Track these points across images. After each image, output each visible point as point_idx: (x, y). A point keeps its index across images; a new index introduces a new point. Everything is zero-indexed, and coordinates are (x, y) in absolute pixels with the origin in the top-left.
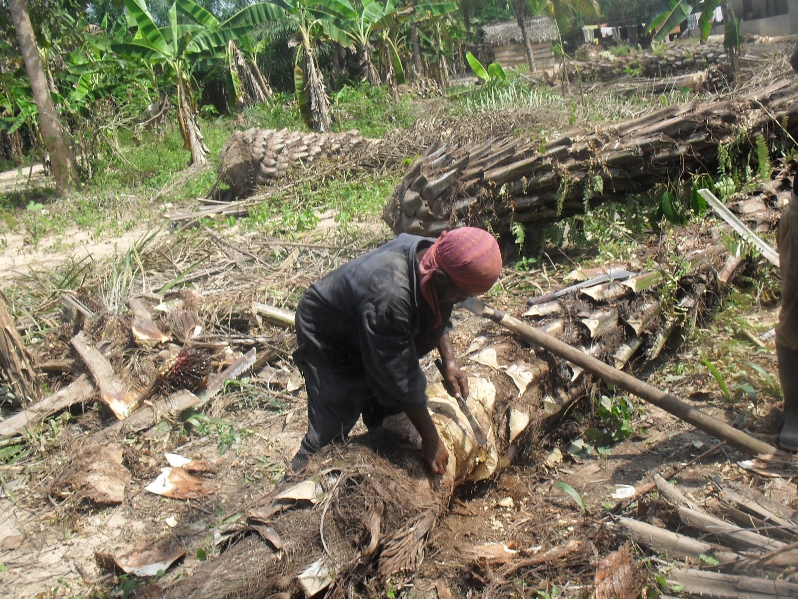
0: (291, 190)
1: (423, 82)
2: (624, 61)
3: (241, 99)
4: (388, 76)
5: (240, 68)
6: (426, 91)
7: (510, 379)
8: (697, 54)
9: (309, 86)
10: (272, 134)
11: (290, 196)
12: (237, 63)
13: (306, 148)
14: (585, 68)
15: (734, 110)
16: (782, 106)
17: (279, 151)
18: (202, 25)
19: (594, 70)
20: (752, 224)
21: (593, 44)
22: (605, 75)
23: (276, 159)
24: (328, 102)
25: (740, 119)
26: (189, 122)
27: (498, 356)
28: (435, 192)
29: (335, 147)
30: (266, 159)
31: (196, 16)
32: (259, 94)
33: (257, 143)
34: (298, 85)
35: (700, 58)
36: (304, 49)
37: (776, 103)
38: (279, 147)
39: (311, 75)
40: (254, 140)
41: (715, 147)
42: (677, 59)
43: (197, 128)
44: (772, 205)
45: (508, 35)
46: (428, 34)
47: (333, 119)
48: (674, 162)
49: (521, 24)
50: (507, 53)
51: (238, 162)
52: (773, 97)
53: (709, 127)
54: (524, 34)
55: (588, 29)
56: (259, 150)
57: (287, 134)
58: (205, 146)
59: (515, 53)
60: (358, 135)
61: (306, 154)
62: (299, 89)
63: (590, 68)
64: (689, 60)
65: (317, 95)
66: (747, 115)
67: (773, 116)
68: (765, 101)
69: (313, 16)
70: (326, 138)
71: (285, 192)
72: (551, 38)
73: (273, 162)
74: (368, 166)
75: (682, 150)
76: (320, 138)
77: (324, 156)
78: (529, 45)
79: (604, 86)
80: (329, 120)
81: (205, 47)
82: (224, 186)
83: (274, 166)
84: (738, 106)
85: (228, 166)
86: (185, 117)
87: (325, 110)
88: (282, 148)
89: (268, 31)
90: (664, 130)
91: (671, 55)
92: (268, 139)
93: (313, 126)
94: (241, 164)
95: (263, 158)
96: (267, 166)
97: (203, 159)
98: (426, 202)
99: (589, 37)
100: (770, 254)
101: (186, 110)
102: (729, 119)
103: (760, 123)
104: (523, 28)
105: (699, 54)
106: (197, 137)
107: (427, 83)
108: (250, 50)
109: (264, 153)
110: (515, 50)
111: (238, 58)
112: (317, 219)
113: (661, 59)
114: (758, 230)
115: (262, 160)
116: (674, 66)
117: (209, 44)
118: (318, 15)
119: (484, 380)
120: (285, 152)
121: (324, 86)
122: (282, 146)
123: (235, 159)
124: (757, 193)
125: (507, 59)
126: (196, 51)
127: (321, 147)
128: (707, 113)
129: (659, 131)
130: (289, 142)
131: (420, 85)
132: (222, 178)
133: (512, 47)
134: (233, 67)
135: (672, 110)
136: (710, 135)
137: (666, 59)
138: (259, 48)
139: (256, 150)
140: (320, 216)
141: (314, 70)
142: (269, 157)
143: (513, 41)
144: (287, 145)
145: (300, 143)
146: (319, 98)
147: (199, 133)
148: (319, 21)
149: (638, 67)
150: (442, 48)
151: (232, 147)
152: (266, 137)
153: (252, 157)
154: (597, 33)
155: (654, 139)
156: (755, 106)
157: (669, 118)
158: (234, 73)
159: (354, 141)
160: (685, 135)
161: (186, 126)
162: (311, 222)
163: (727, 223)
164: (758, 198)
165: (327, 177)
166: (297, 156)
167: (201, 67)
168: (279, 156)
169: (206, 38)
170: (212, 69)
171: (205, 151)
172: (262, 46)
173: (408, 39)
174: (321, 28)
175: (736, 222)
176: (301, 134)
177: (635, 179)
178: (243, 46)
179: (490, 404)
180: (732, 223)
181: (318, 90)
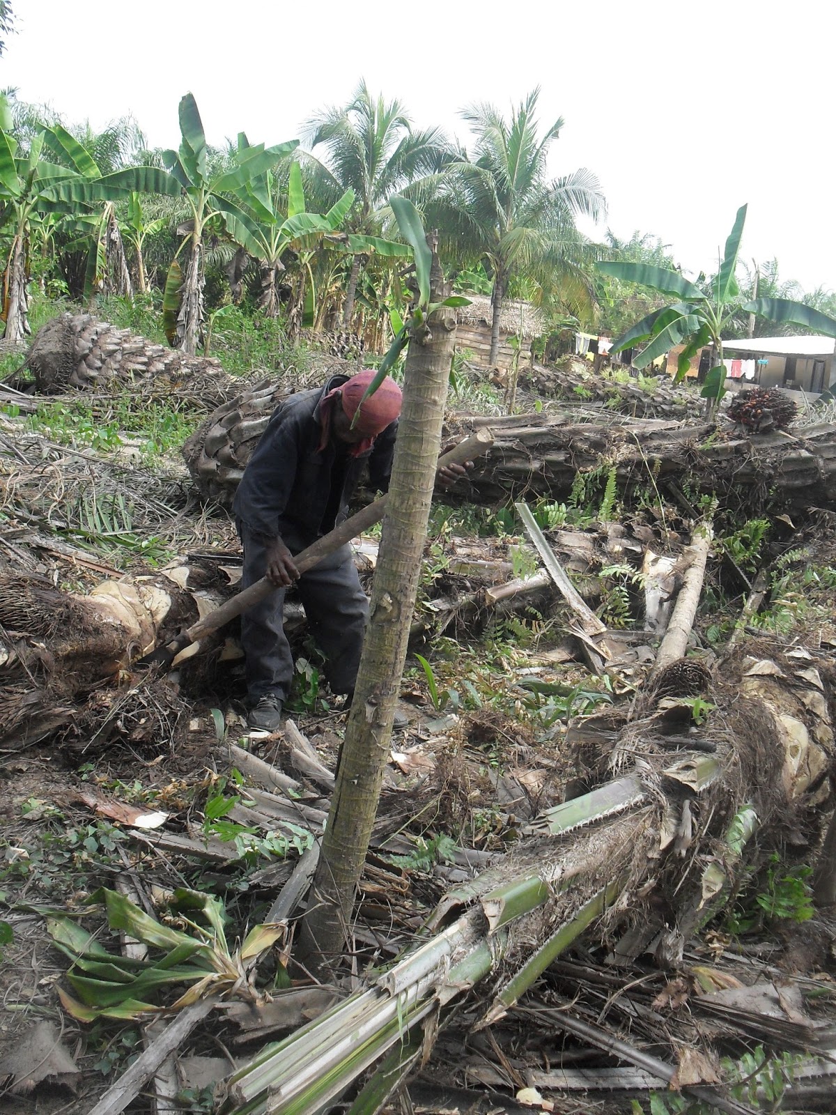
0: (105, 402)
1: (344, 336)
2: (600, 385)
3: (101, 284)
4: (294, 311)
5: (112, 243)
6: (344, 347)
7: (194, 602)
8: (690, 403)
9: (184, 290)
10: (109, 330)
11: (102, 409)
12: (109, 236)
13: (146, 360)
14: (549, 379)
15: (607, 437)
16: (658, 449)
17: (111, 354)
18: (78, 172)
19: (560, 385)
20: (565, 557)
21: (583, 357)
22: (571, 396)
23: (103, 361)
24: (202, 318)
25: (609, 450)
26: (15, 287)
27: (189, 577)
28: (246, 436)
29: (185, 371)
30: (91, 357)
31: (76, 159)
32: (126, 285)
33: (86, 334)
34: (171, 284)
35: (694, 409)
36: (191, 241)
37: (655, 443)
38: (112, 347)
39: (191, 277)
40: (83, 330)
41: (572, 473)
42: (665, 401)
43: (23, 297)
44: (600, 546)
45: (479, 313)
46: (375, 279)
47: (201, 340)
48: (521, 475)
49: (495, 302)
50: (471, 336)
51: (55, 350)
52: (653, 436)
53: (572, 447)
54: (495, 317)
55: (583, 338)
56: (84, 344)
57: (128, 336)
58: (27, 323)
59: (480, 338)
60: (218, 366)
61: (143, 368)
62: (170, 289)
63: (555, 381)
64: (680, 407)
65: (189, 304)
66: (618, 448)
67: (645, 457)
68: (644, 438)
69: (218, 206)
70: (176, 356)
71: (98, 402)
72: (532, 334)
73: (98, 364)
74: (212, 403)
75: (535, 465)
76: (168, 354)
77: (167, 377)
78: (498, 332)
79: (563, 406)
80: (196, 340)
81: (63, 198)
82: (28, 376)
83: (99, 369)
84: (614, 435)
85: (41, 352)
86: (12, 278)
87: (194, 326)
88: (115, 351)
89: (170, 210)
90: (522, 438)
91: (659, 395)
92: (101, 334)
93: (173, 342)
94: (58, 353)
95: (87, 355)
96: (90, 367)
97: (19, 337)
98: (232, 443)
99: (582, 347)
100: (569, 593)
101: (16, 269)
102: (599, 446)
103: (630, 460)
104: (495, 308)
105: (693, 403)
106: (20, 308)
107: (348, 338)
108: (138, 226)
109: (91, 350)
110: (482, 334)
111: (112, 230)
112: (119, 441)
113: (647, 396)
114: (570, 566)
115: (85, 357)
116: (660, 409)
117: (70, 198)
118: (226, 206)
119: (163, 592)
120: (119, 357)
121: (201, 296)
122: (117, 348)
123: (51, 346)
124: (590, 531)
125: (468, 342)
126: (50, 199)
127: (166, 364)
128: (575, 432)
129: (516, 437)
130: (126, 345)
131: (339, 338)
132: (30, 365)
133: (480, 330)
134: (103, 238)
135: (540, 418)
136: (570, 457)
137: (652, 398)
138: (151, 227)
139: (82, 342)
140: (125, 441)
141: (196, 272)
142: (95, 356)
143: (483, 322)
144: (124, 349)
145: (140, 352)
146: (191, 308)
147: (24, 304)
148: (224, 214)
149: (614, 398)
150: (387, 304)
151: (53, 329)
152: (99, 330)
153: (74, 349)
154: (593, 346)
155: (509, 444)
156: (631, 440)
157: (533, 426)
158: (102, 246)
159: (211, 371)
160: (543, 449)
161: (10, 290)
162: (109, 442)
163: (535, 547)
164: (588, 535)
165: (155, 400)
166: (131, 366)
167: (67, 230)
168: (108, 359)
169: (69, 187)
170: (81, 236)
171: (25, 330)
172: (156, 227)
173: (348, 277)
174: (224, 222)
175: (546, 548)
176: (146, 342)
177: (475, 484)
178: (131, 219)
179: (160, 617)
180: (539, 547)
181: (193, 296)
